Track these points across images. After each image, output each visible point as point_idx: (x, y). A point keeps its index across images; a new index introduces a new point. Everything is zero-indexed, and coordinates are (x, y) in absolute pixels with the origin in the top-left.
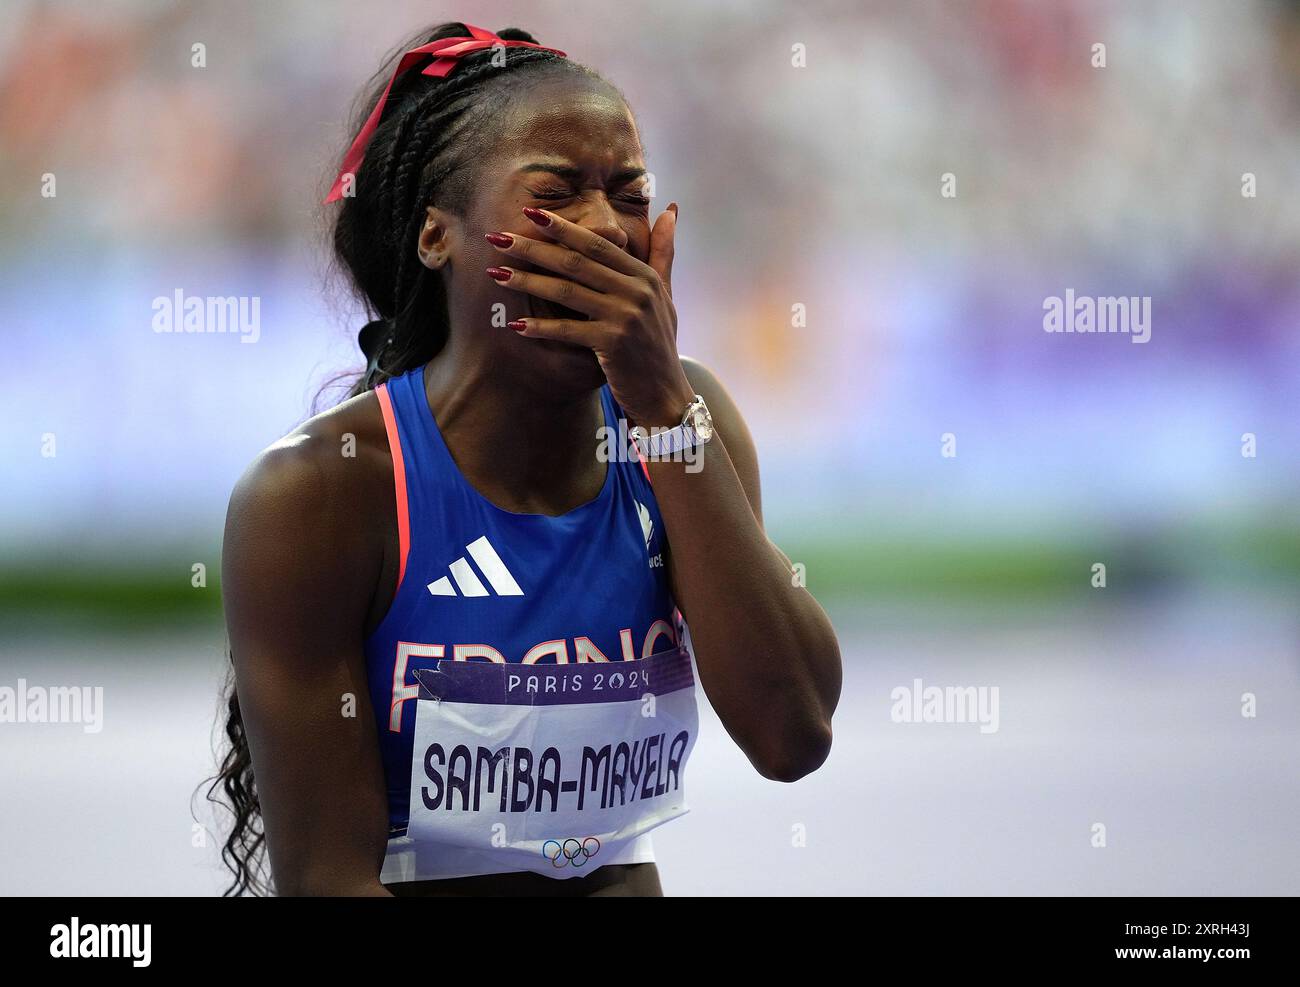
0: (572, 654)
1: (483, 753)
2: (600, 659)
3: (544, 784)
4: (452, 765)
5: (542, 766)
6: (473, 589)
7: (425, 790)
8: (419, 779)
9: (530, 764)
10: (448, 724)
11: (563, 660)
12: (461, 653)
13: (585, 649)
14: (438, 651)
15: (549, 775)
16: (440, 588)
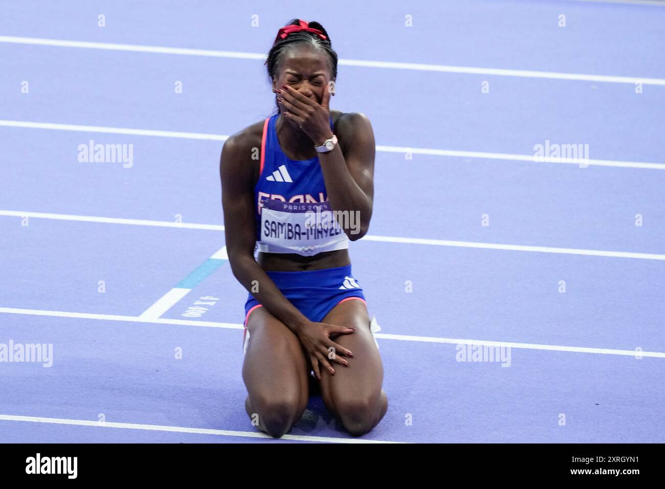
0: (305, 200)
1: (279, 224)
2: (314, 201)
3: (296, 233)
4: (272, 226)
5: (295, 228)
6: (279, 179)
7: (265, 231)
8: (263, 229)
9: (292, 227)
10: (270, 216)
11: (302, 201)
12: (274, 197)
13: (309, 198)
14: (267, 196)
15: (298, 231)
16: (270, 178)
